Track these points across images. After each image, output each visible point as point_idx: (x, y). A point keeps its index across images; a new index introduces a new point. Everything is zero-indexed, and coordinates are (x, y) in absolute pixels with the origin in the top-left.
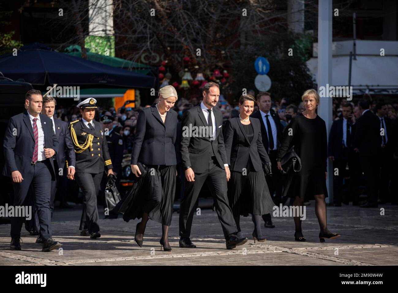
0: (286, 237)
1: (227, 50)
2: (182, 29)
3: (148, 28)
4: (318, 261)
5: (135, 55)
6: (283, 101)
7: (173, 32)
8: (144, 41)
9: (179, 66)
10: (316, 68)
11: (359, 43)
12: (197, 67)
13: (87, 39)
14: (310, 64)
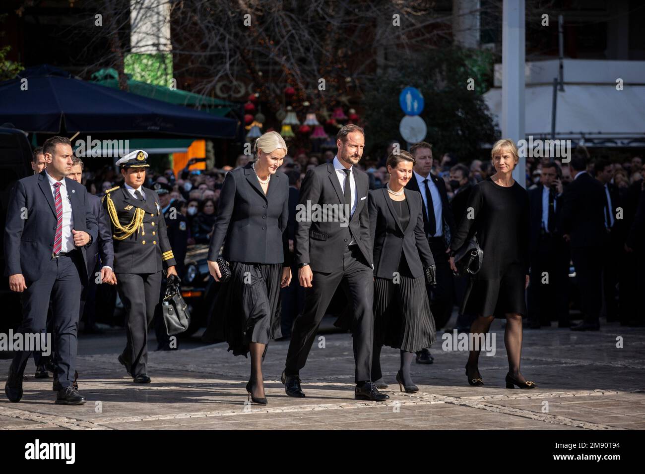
0: (451, 380)
1: (355, 76)
2: (282, 42)
3: (226, 41)
4: (502, 418)
5: (206, 84)
6: (446, 159)
7: (268, 48)
8: (220, 62)
9: (278, 103)
10: (499, 105)
11: (568, 63)
12: (307, 104)
13: (128, 59)
14: (490, 98)
